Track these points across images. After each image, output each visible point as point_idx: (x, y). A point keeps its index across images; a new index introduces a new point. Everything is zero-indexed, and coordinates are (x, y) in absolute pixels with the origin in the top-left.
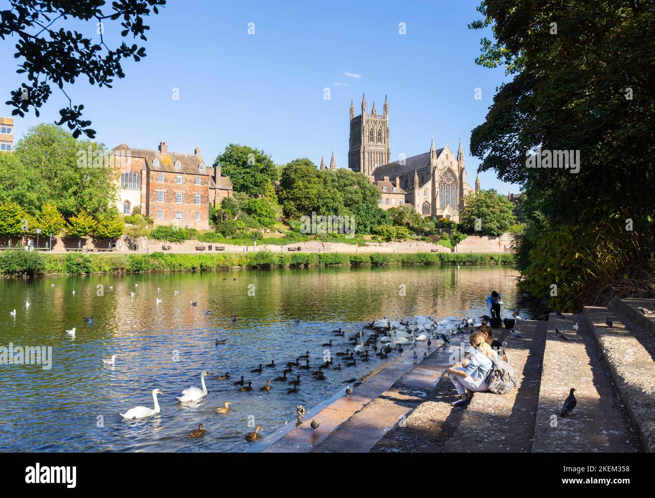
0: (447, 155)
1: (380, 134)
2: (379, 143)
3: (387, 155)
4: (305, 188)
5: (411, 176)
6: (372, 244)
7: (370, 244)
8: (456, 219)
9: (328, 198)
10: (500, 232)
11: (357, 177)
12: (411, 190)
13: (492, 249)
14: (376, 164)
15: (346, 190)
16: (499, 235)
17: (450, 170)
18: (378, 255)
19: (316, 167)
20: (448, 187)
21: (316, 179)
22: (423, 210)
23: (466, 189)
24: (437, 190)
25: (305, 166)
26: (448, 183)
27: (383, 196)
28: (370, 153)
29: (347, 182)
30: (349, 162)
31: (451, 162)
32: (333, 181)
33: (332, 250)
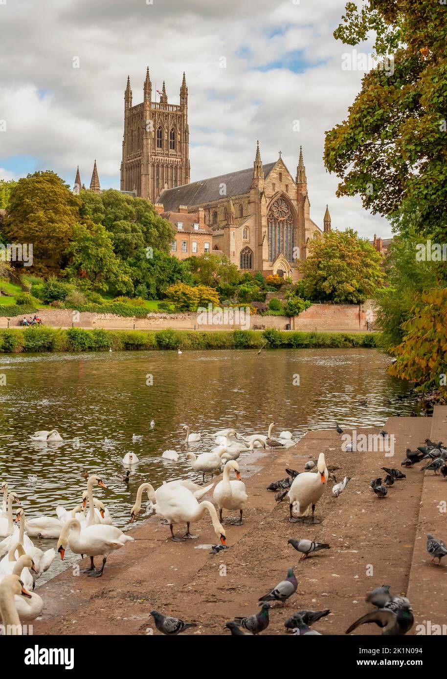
0: (280, 174)
1: (173, 136)
2: (172, 151)
3: (184, 171)
4: (49, 222)
5: (223, 206)
6: (159, 315)
7: (155, 315)
8: (293, 276)
9: (88, 240)
10: (361, 297)
11: (135, 204)
12: (223, 228)
13: (347, 324)
14: (166, 186)
15: (118, 226)
16: (360, 303)
17: (284, 198)
18: (171, 333)
19: (68, 186)
20: (281, 224)
21: (68, 207)
22: (241, 261)
23: (308, 230)
24: (264, 229)
25: (50, 185)
26: (282, 219)
27: (178, 237)
28: (157, 166)
29: (120, 213)
30: (122, 180)
31: (287, 186)
32: (96, 210)
33: (94, 325)
